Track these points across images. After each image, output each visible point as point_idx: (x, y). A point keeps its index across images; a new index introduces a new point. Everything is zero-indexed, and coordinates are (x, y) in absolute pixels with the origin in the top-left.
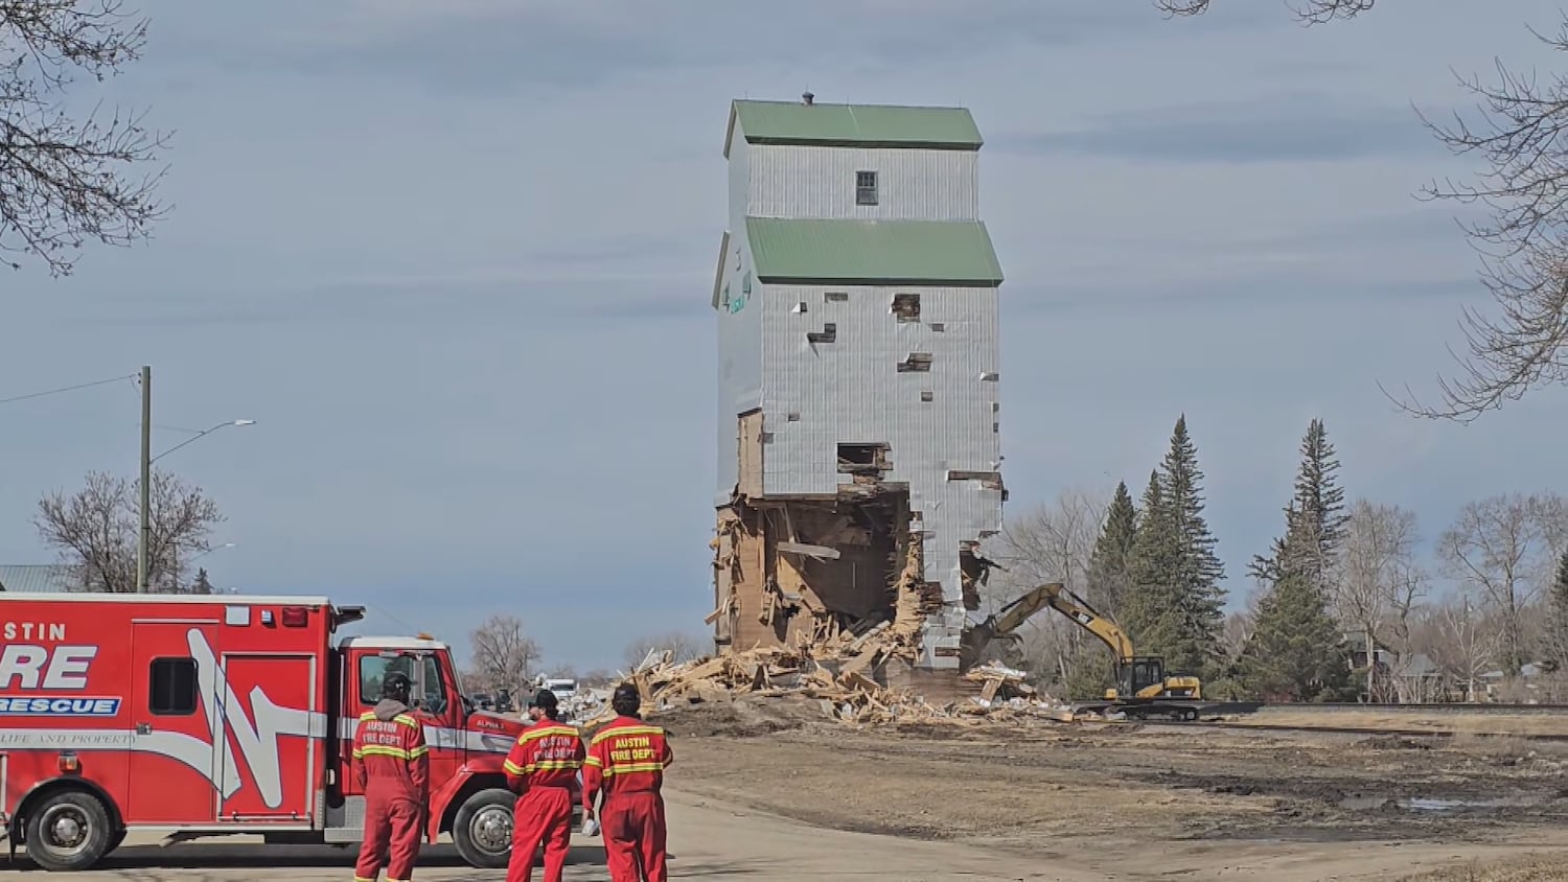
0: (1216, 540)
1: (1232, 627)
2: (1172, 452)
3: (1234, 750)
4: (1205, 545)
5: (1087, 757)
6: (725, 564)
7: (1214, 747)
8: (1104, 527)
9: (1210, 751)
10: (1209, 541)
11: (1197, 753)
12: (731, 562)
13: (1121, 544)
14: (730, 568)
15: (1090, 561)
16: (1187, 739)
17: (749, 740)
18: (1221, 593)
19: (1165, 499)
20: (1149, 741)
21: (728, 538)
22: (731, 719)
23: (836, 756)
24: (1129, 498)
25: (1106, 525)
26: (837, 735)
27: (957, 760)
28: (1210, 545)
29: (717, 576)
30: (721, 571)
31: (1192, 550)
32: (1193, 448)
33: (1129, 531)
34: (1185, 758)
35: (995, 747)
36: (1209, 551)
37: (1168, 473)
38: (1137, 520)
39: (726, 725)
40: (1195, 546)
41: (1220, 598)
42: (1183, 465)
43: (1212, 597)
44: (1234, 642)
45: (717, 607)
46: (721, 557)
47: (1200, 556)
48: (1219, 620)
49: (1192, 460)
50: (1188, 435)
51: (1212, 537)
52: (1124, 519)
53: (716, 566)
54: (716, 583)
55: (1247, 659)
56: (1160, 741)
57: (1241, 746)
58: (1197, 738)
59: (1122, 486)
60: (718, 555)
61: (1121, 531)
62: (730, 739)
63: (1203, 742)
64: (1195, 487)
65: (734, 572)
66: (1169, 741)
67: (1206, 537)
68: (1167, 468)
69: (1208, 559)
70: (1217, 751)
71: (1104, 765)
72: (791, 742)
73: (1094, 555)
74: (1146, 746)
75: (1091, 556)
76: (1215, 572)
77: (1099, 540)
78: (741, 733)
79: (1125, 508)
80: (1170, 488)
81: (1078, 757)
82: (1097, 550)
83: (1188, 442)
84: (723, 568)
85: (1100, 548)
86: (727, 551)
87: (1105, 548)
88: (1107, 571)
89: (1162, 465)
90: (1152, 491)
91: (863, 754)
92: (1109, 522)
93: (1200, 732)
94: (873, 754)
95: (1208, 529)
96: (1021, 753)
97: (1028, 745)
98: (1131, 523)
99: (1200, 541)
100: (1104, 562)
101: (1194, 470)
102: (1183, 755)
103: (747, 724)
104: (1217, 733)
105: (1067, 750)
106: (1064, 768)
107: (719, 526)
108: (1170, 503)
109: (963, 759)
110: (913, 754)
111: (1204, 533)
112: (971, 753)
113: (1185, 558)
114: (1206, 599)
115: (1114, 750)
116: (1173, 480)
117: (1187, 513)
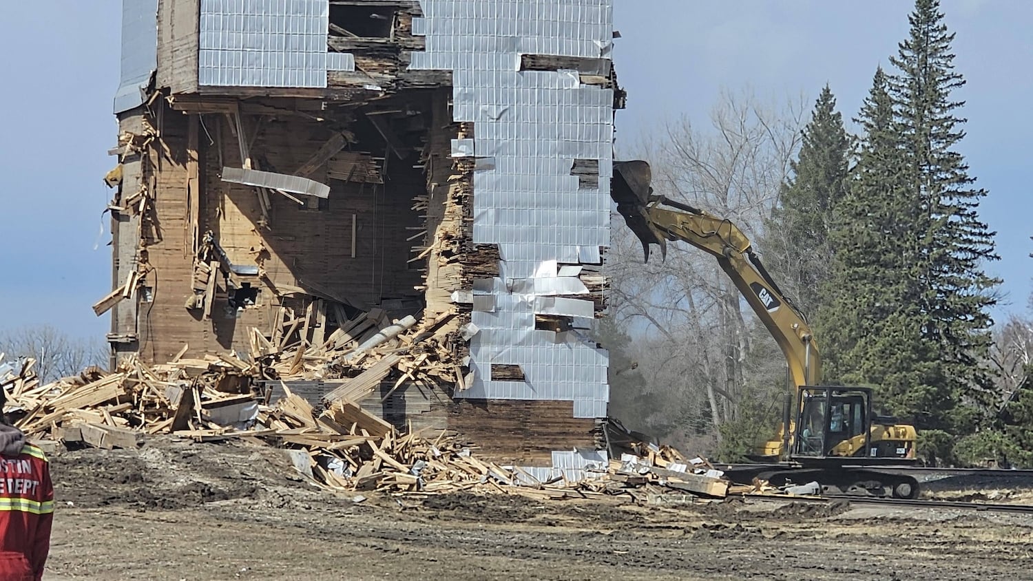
0: (983, 193)
1: (1006, 341)
2: (910, 39)
3: (1002, 547)
4: (963, 200)
5: (749, 554)
6: (131, 212)
7: (966, 541)
8: (792, 163)
9: (959, 548)
10: (972, 194)
11: (940, 552)
12: (141, 209)
13: (821, 194)
14: (139, 218)
15: (767, 222)
16: (922, 527)
17: (167, 515)
18: (988, 283)
19: (897, 120)
20: (857, 530)
21: (136, 167)
22: (136, 478)
23: (315, 544)
24: (839, 115)
25: (797, 160)
26: (319, 510)
27: (524, 557)
28: (973, 200)
29: (115, 231)
30: (123, 225)
31: (941, 209)
32: (948, 34)
33: (836, 172)
34: (917, 559)
35: (592, 535)
36: (970, 210)
37: (903, 74)
38: (851, 153)
39: (127, 488)
40: (945, 201)
41: (986, 292)
42: (930, 60)
43: (972, 291)
44: (1008, 368)
45: (115, 286)
46: (125, 197)
47: (954, 218)
48: (984, 331)
49: (946, 53)
50: (940, 10)
51: (976, 187)
52: (827, 150)
53: (115, 214)
54: (115, 243)
55: (1027, 395)
56: (877, 531)
57: (1012, 540)
58: (939, 526)
59: (827, 95)
60: (119, 194)
61: (822, 173)
62: (134, 512)
63: (948, 533)
64: (949, 99)
65: (145, 225)
66: (891, 529)
67: (966, 187)
68: (901, 66)
69: (968, 223)
70: (971, 548)
71: (779, 567)
72: (240, 519)
73: (775, 212)
74: (851, 538)
75: (768, 216)
76: (980, 248)
77: (784, 187)
78: (153, 503)
79: (829, 133)
80: (907, 100)
81: (734, 554)
82: (779, 206)
83: (940, 23)
84: (127, 218)
85: (785, 201)
86: (133, 187)
87: (793, 201)
88: (796, 240)
89: (893, 61)
90: (874, 105)
91: (364, 541)
92: (802, 156)
93: (943, 518)
94: (381, 544)
95: (970, 174)
96: (636, 546)
97: (650, 534)
98: (839, 158)
99: (956, 193)
100: (790, 225)
101: (948, 72)
102: (914, 554)
103: (163, 487)
104: (974, 518)
105: (717, 542)
106: (711, 570)
107: (122, 144)
108: (905, 127)
109: (537, 554)
110: (449, 545)
111: (962, 180)
112: (551, 544)
113: (928, 223)
114: (963, 292)
115: (798, 544)
116: (910, 87)
117: (934, 145)
